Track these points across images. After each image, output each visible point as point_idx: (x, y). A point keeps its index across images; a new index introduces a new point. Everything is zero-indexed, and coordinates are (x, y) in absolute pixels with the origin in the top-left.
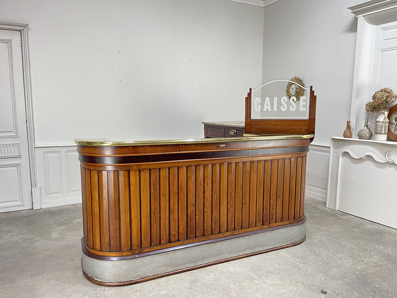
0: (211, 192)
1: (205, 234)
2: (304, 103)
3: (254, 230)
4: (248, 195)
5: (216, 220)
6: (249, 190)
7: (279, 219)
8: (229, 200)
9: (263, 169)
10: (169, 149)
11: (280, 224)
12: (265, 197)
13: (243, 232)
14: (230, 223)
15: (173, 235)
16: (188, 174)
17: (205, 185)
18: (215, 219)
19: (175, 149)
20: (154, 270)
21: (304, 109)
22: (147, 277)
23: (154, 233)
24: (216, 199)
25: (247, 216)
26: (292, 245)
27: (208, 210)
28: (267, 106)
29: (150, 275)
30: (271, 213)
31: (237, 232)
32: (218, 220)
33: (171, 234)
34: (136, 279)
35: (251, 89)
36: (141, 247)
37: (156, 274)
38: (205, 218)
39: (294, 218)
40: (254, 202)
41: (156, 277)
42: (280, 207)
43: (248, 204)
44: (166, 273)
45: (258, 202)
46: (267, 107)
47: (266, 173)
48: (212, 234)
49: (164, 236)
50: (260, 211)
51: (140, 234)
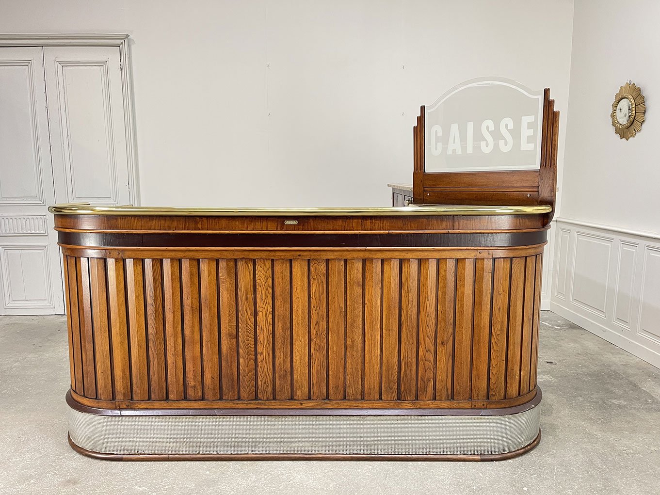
0: (271, 316)
1: (260, 396)
2: (530, 132)
3: (374, 407)
4: (360, 331)
5: (283, 372)
6: (361, 319)
7: (444, 392)
8: (313, 337)
9: (397, 278)
10: (175, 224)
11: (446, 404)
12: (403, 339)
13: (348, 407)
14: (315, 383)
15: (191, 387)
16: (220, 275)
17: (258, 300)
18: (281, 369)
19: (186, 224)
20: (153, 443)
21: (531, 146)
22: (140, 454)
23: (154, 378)
24: (281, 330)
25: (357, 375)
26: (479, 457)
27: (264, 350)
28: (454, 143)
29: (146, 452)
30: (421, 378)
31: (333, 405)
32: (289, 374)
33: (188, 384)
34: (121, 454)
35: (423, 108)
36: (132, 399)
37: (157, 452)
38: (260, 364)
39: (488, 398)
40: (375, 347)
41: (155, 458)
42: (444, 367)
43: (360, 348)
44: (177, 454)
45: (386, 348)
46: (455, 146)
47: (405, 288)
48: (274, 399)
49: (175, 385)
50: (390, 368)
51: (128, 374)
